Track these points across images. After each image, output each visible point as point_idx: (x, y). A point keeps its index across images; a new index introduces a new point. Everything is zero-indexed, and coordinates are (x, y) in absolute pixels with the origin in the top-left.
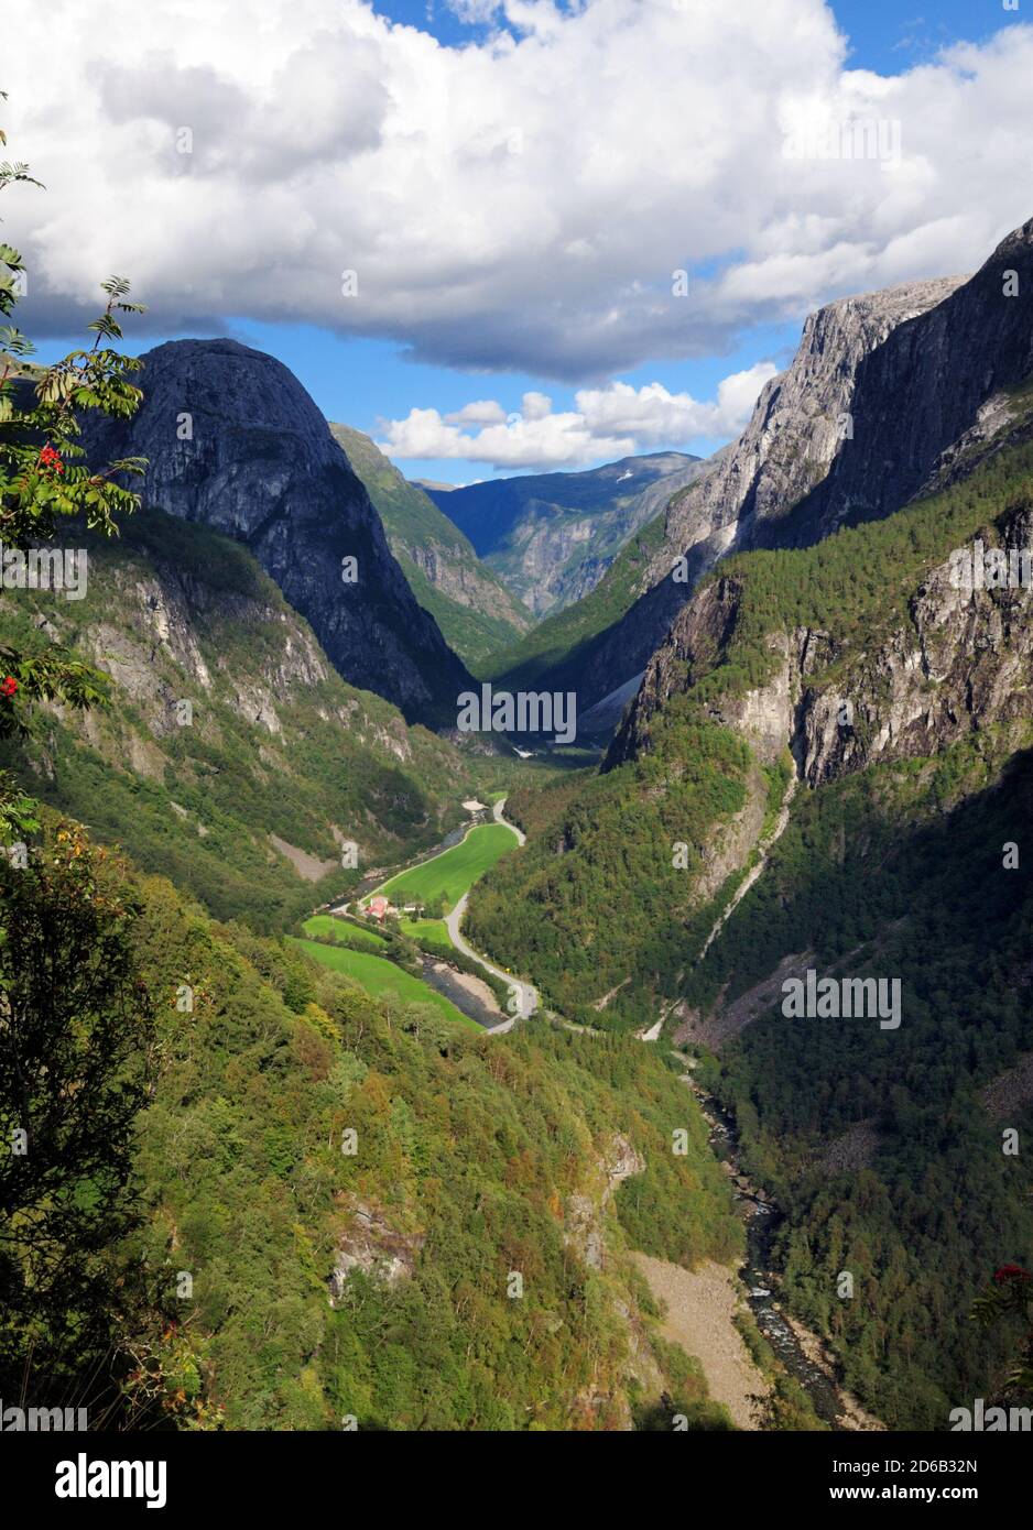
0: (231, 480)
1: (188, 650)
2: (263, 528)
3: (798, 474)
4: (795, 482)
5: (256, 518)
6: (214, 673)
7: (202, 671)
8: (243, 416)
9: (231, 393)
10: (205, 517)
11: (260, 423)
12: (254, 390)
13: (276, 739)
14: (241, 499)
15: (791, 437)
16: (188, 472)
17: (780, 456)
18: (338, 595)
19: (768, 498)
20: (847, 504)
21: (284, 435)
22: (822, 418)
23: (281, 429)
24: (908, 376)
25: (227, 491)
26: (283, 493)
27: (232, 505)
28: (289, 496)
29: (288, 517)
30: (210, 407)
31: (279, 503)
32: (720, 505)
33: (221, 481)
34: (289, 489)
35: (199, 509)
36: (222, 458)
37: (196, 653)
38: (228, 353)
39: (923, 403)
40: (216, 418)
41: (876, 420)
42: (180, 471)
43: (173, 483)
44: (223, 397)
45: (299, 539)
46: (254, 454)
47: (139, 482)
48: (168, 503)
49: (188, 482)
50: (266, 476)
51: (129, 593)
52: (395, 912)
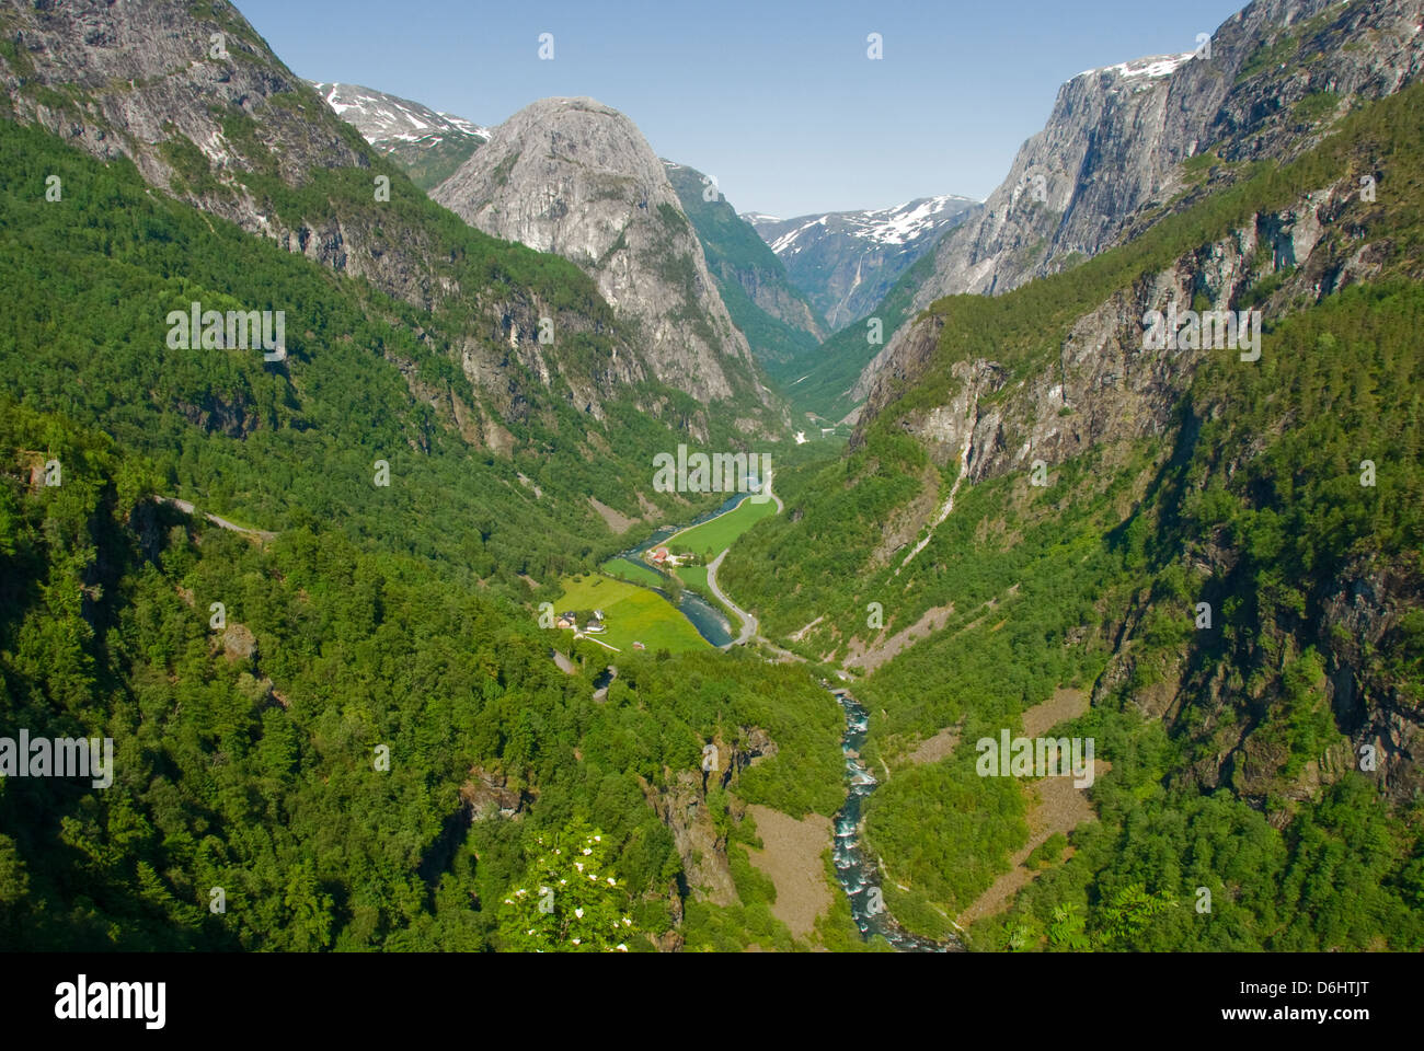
0: (583, 217)
1: (534, 356)
2: (607, 256)
3: (1038, 221)
4: (1035, 229)
5: (603, 249)
6: (554, 374)
7: (545, 373)
8: (596, 163)
9: (586, 143)
10: (562, 249)
11: (609, 169)
12: (604, 141)
13: (599, 426)
14: (592, 232)
16: (553, 209)
17: (1025, 206)
18: (664, 311)
19: (1013, 241)
21: (626, 180)
22: (1062, 174)
23: (625, 174)
25: (581, 225)
26: (625, 228)
27: (585, 239)
28: (628, 231)
29: (627, 248)
30: (571, 157)
31: (621, 236)
32: (976, 245)
33: (577, 216)
34: (629, 225)
35: (560, 240)
37: (539, 359)
38: (587, 110)
39: (1139, 166)
40: (575, 167)
41: (1101, 179)
42: (546, 208)
43: (541, 218)
44: (579, 147)
45: (635, 266)
46: (603, 195)
47: (515, 217)
48: (537, 235)
49: (553, 217)
50: (612, 214)
51: (488, 312)
52: (673, 560)
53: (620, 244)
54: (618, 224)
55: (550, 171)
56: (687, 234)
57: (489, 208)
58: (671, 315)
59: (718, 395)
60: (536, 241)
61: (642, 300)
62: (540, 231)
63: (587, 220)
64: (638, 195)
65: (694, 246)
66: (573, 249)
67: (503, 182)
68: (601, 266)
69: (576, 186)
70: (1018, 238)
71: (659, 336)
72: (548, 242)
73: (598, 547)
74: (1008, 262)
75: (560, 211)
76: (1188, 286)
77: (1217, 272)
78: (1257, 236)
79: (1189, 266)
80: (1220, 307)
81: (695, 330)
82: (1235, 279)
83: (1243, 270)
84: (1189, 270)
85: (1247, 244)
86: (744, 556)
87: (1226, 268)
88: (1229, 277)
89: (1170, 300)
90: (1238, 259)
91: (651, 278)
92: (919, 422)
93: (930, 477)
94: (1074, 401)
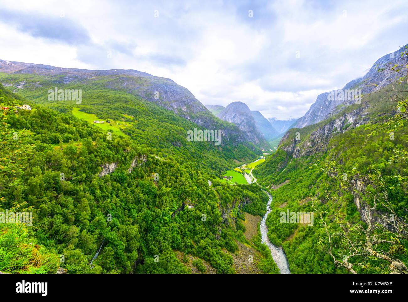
4: (314, 118)
5: (241, 122)
8: (240, 110)
10: (234, 122)
12: (242, 107)
14: (239, 120)
15: (314, 112)
23: (244, 112)
24: (330, 103)
28: (245, 119)
30: (237, 110)
32: (303, 121)
38: (239, 103)
44: (238, 108)
45: (245, 124)
46: (241, 115)
47: (228, 118)
49: (233, 118)
50: (242, 117)
52: (245, 169)
53: (243, 121)
54: (243, 119)
55: (233, 111)
57: (224, 117)
58: (250, 132)
59: (257, 143)
60: (230, 122)
61: (246, 129)
62: (231, 120)
64: (246, 115)
66: (236, 122)
67: (227, 113)
68: (240, 125)
69: (237, 114)
71: (248, 135)
73: (234, 166)
74: (309, 123)
75: (235, 117)
76: (333, 126)
77: (338, 124)
78: (345, 118)
79: (332, 122)
80: (339, 130)
81: (254, 134)
82: (341, 125)
83: (343, 123)
84: (333, 123)
85: (343, 119)
86: (257, 169)
87: (340, 123)
88: (340, 124)
89: (329, 129)
90: (342, 121)
91: (248, 127)
92: (285, 148)
93: (287, 157)
94: (312, 145)
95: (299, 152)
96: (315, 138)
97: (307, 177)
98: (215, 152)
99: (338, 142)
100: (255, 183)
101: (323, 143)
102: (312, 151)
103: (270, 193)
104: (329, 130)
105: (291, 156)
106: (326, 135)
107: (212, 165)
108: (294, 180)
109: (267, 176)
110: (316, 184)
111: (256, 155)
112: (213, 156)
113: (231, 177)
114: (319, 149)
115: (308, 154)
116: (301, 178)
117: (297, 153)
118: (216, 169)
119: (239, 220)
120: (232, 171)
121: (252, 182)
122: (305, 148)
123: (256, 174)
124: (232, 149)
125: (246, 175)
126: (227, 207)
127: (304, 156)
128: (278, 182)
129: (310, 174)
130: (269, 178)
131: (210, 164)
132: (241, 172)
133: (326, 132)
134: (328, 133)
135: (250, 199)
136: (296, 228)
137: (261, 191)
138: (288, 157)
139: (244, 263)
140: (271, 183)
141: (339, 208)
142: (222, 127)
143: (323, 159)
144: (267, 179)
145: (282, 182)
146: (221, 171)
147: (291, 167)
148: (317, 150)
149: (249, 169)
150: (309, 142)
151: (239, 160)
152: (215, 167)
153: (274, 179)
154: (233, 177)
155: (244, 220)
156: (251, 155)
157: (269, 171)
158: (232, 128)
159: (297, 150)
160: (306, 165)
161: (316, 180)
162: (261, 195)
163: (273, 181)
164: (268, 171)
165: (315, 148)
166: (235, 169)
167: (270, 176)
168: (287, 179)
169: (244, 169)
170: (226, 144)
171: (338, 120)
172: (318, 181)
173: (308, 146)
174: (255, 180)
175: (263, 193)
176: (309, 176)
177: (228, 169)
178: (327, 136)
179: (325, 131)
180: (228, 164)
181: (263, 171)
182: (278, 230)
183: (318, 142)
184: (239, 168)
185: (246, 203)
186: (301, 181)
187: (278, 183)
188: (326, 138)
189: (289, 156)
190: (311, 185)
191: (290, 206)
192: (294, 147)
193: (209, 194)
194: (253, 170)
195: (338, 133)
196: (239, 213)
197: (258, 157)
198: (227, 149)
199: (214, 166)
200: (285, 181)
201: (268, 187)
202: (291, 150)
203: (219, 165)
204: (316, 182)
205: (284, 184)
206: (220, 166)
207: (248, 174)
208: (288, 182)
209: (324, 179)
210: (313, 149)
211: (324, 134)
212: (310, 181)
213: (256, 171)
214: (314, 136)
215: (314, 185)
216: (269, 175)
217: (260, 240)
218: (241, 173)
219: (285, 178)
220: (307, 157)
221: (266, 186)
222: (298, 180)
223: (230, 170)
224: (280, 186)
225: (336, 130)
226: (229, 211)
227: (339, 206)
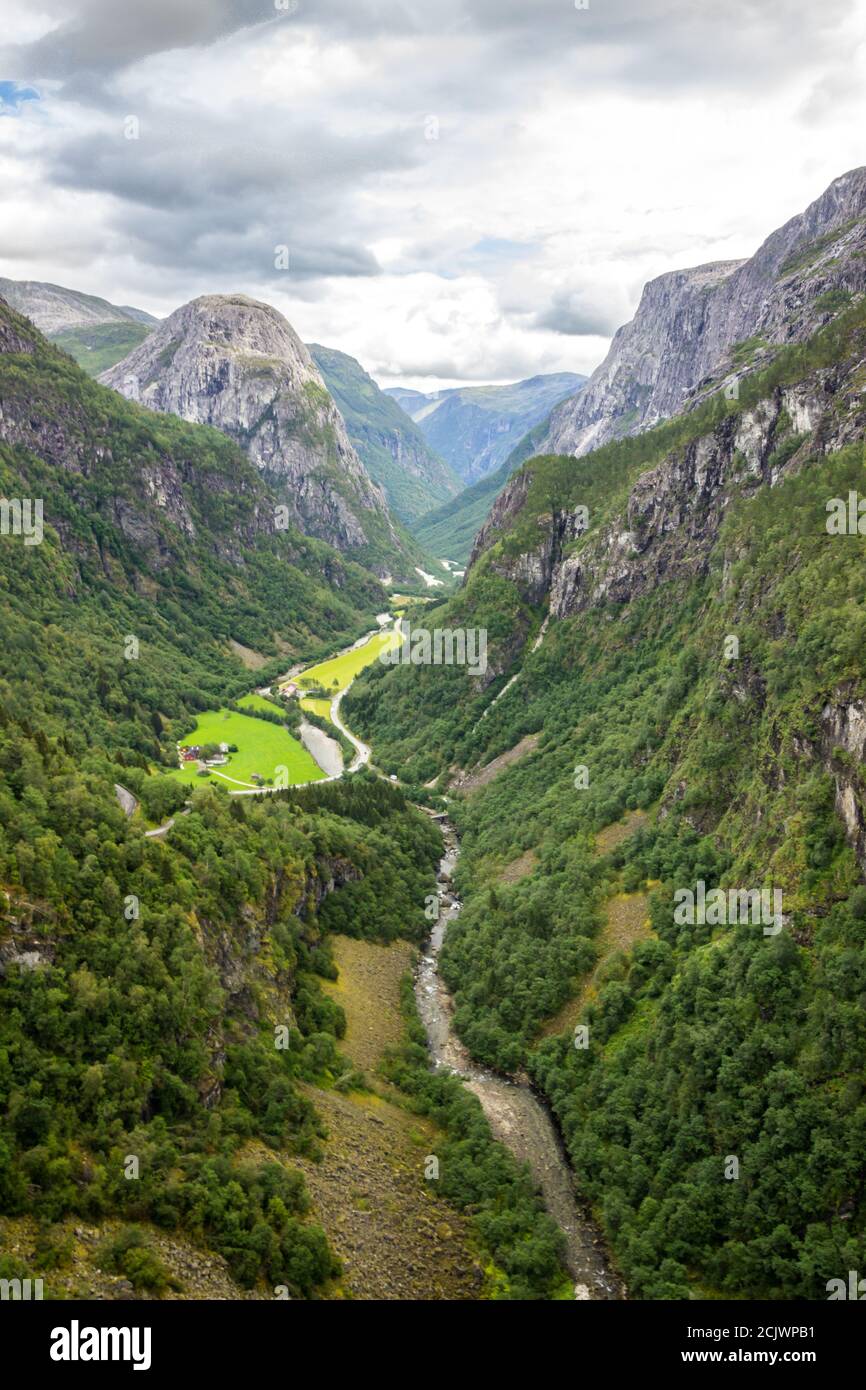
0: (237, 392)
1: (180, 513)
2: (257, 426)
3: (632, 393)
4: (629, 400)
5: (254, 419)
6: (199, 530)
7: (190, 527)
8: (248, 349)
9: (241, 331)
10: (218, 420)
11: (259, 353)
12: (256, 329)
13: (241, 574)
14: (244, 406)
15: (629, 368)
16: (210, 386)
17: (621, 381)
18: (308, 472)
19: (612, 410)
20: (657, 418)
21: (274, 362)
22: (649, 355)
23: (274, 357)
24: (701, 329)
25: (234, 400)
26: (273, 401)
27: (238, 411)
28: (276, 404)
29: (274, 419)
30: (226, 342)
31: (270, 408)
32: (581, 413)
33: (231, 392)
34: (277, 399)
35: (215, 412)
36: (231, 376)
38: (242, 304)
39: (709, 349)
40: (229, 350)
42: (204, 386)
43: (200, 394)
44: (235, 334)
45: (281, 433)
46: (254, 374)
47: (176, 393)
48: (196, 408)
49: (210, 393)
50: (262, 389)
51: (137, 475)
52: (302, 694)
53: (268, 414)
54: (266, 399)
55: (207, 354)
56: (328, 406)
57: (154, 386)
58: (314, 475)
59: (356, 543)
60: (192, 416)
61: (288, 464)
62: (199, 405)
63: (240, 395)
64: (284, 374)
65: (335, 415)
66: (227, 420)
67: (168, 364)
68: (250, 434)
69: (231, 367)
70: (615, 406)
71: (302, 493)
72: (205, 415)
73: (233, 683)
74: (608, 427)
75: (216, 387)
76: (728, 447)
77: (750, 435)
78: (779, 405)
79: (727, 430)
80: (755, 464)
81: (337, 487)
82: (765, 441)
83: (771, 433)
84: (728, 434)
85: (772, 412)
86: (364, 689)
87: (757, 432)
88: (760, 439)
89: (714, 459)
90: (766, 424)
91: (296, 444)
92: (510, 566)
93: (521, 615)
94: (640, 546)
95: (577, 581)
96: (651, 508)
97: (622, 708)
98: (117, 607)
99: (760, 530)
100: (363, 770)
101: (689, 531)
102: (640, 577)
103: (445, 814)
104: (712, 470)
105: (540, 604)
106: (700, 491)
107: (103, 690)
108: (559, 731)
109: (425, 724)
110: (667, 742)
111: (355, 613)
112: (109, 633)
113: (224, 747)
114: (672, 561)
115: (620, 590)
116: (594, 717)
117: (570, 588)
118: (130, 713)
119: (308, 978)
120: (224, 711)
121: (347, 762)
122: (608, 564)
123: (361, 717)
124: (216, 585)
125: (304, 728)
126: (242, 923)
127: (602, 603)
128: (484, 750)
129: (636, 696)
130: (436, 736)
131: (93, 687)
132: (280, 712)
133: (700, 479)
134: (708, 483)
135: (356, 860)
136: (589, 969)
137: (403, 809)
138: (530, 614)
139: (360, 1189)
140: (450, 759)
141: (774, 841)
142: (149, 451)
143: (689, 615)
144: (424, 742)
145: (505, 749)
146: (164, 719)
147: (542, 668)
148: (661, 568)
149: (323, 695)
150: (627, 529)
151: (260, 650)
152: (124, 701)
153: (461, 734)
154: (233, 750)
155: (333, 977)
156: (328, 614)
157: (436, 697)
158: (210, 459)
159: (568, 573)
160: (614, 649)
161: (666, 724)
162: (404, 828)
163: (460, 746)
164: (429, 698)
165: (653, 557)
166: (243, 703)
167: (440, 722)
168: (524, 731)
169: (294, 697)
170: (177, 557)
171: (749, 418)
172: (675, 726)
173: (622, 552)
174: (364, 754)
175: (414, 822)
176: (628, 704)
177: (201, 707)
178: (706, 495)
179: (694, 470)
180: (200, 671)
181: (404, 700)
182: (503, 994)
183: (667, 528)
184: (267, 691)
185: (331, 886)
186: (594, 735)
187: (484, 757)
188: (698, 510)
189: (531, 609)
190: (642, 747)
191: (554, 866)
192: (552, 560)
193: (131, 868)
194: (345, 700)
195: (753, 483)
196: (304, 946)
197: (363, 619)
198: (184, 585)
199: (114, 695)
200: (515, 741)
201: (431, 785)
202: (539, 576)
203: (144, 685)
204: (664, 730)
205: (514, 756)
206: (151, 692)
207: (317, 722)
208: (530, 743)
209: (703, 714)
210: (646, 563)
211: (693, 486)
212: (638, 731)
213: (365, 701)
214: (649, 499)
215: (655, 747)
216: (435, 715)
217: (422, 1061)
218: (277, 721)
219: (517, 724)
220: (620, 609)
221: (424, 778)
222: (579, 731)
223: (217, 709)
224: (495, 769)
225: (742, 464)
226: (254, 943)
227: (772, 833)
